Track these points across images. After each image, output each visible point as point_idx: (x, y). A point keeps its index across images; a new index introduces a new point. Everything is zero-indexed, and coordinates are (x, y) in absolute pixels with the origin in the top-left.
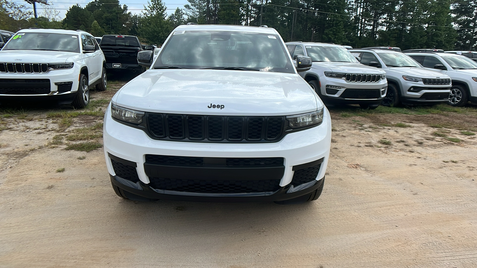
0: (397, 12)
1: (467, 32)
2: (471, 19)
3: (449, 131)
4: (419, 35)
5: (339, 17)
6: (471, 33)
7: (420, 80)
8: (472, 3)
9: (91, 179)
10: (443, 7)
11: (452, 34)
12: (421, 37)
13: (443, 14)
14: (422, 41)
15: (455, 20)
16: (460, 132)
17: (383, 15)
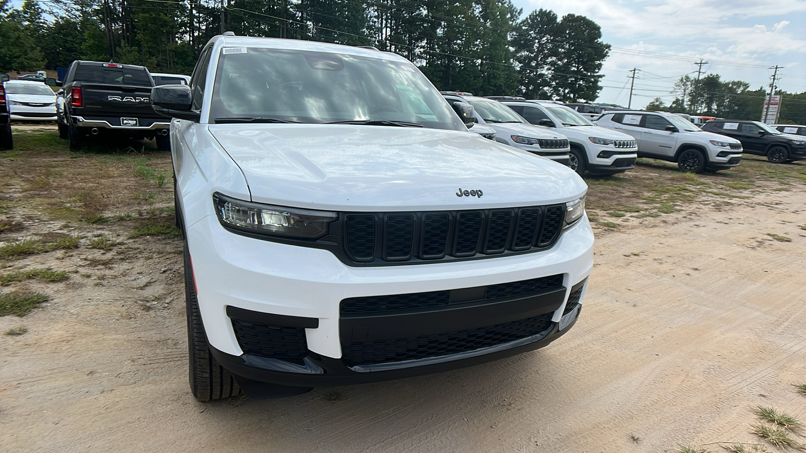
0: (440, 38)
1: (529, 73)
2: (532, 55)
3: (595, 212)
4: (472, 76)
5: (356, 39)
6: (534, 75)
7: (535, 142)
8: (532, 34)
9: (88, 375)
10: (499, 35)
11: (513, 76)
12: (475, 79)
13: (500, 46)
14: (477, 84)
15: (513, 55)
16: (607, 213)
17: (421, 41)
